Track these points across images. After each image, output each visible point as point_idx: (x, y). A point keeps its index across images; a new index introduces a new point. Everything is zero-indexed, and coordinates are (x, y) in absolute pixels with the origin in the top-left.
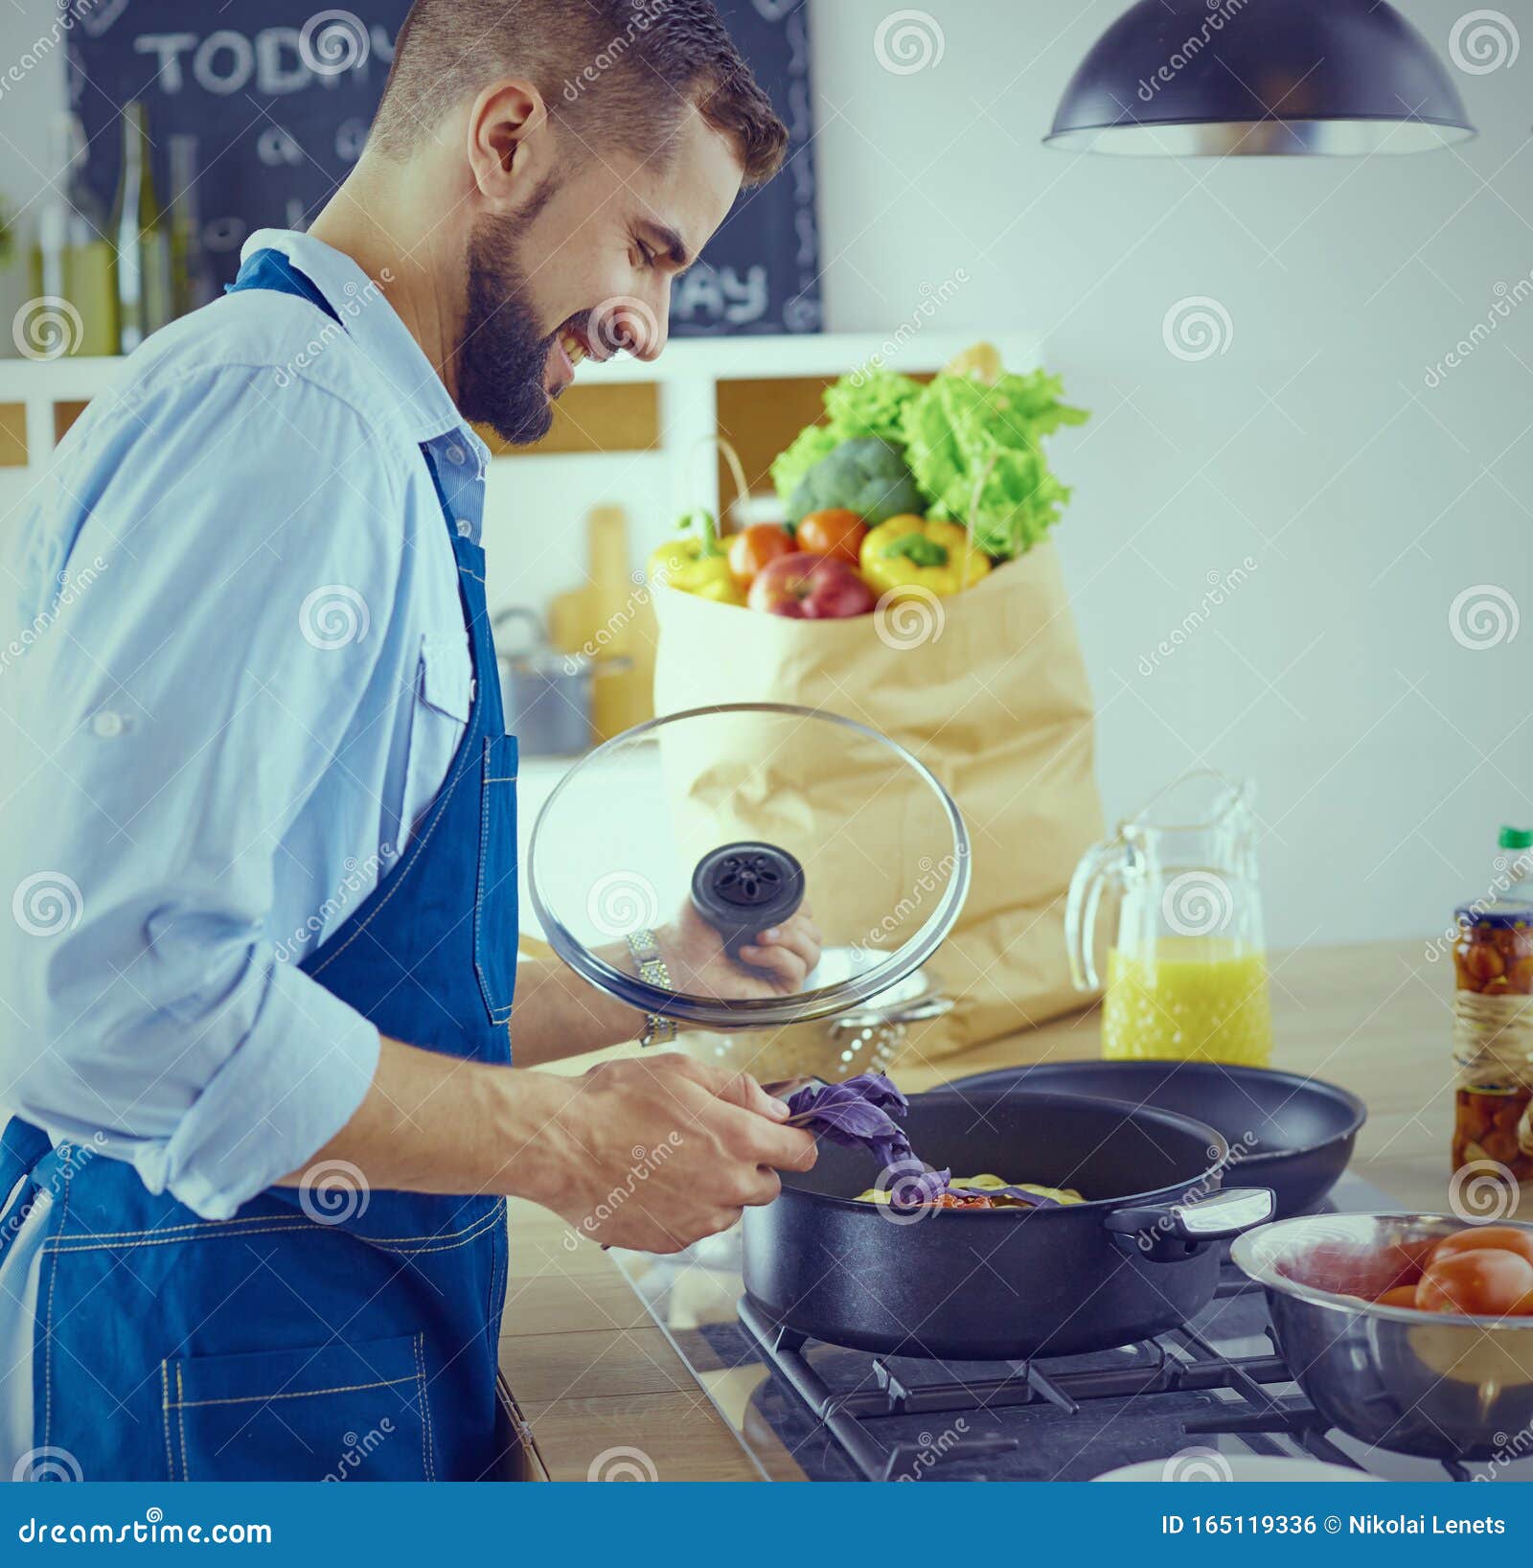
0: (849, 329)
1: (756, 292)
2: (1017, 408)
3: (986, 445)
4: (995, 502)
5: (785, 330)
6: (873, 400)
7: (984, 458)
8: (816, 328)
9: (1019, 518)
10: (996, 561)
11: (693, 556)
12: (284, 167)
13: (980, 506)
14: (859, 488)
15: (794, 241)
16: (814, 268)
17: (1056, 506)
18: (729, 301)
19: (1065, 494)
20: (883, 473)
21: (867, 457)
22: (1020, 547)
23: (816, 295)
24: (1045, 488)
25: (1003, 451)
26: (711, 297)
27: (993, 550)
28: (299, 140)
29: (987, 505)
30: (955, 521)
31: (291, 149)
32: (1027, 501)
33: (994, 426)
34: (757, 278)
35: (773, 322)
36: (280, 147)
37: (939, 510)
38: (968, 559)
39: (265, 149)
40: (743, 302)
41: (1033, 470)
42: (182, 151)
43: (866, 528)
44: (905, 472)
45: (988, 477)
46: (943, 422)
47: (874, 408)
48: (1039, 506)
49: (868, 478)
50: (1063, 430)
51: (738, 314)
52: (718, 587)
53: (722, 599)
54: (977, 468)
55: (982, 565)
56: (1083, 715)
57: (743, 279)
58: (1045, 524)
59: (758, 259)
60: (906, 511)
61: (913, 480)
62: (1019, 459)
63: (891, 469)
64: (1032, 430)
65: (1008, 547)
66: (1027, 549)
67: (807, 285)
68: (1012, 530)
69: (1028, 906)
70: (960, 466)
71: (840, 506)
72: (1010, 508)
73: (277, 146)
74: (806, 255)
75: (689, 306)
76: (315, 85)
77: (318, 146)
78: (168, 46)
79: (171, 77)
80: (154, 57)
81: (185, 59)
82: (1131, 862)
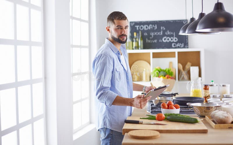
0: (191, 48)
1: (183, 45)
5: (185, 48)
8: (188, 48)
12: (146, 36)
15: (186, 41)
16: (188, 43)
18: (180, 46)
23: (188, 45)
26: (179, 46)
28: (148, 34)
31: (147, 34)
34: (183, 44)
35: (184, 47)
40: (182, 46)
51: (181, 47)
57: (182, 44)
59: (183, 43)
67: (187, 44)
73: (146, 34)
74: (187, 42)
75: (177, 46)
76: (149, 29)
77: (149, 34)
78: (137, 27)
79: (138, 29)
80: (136, 28)
81: (139, 27)
82: (192, 83)
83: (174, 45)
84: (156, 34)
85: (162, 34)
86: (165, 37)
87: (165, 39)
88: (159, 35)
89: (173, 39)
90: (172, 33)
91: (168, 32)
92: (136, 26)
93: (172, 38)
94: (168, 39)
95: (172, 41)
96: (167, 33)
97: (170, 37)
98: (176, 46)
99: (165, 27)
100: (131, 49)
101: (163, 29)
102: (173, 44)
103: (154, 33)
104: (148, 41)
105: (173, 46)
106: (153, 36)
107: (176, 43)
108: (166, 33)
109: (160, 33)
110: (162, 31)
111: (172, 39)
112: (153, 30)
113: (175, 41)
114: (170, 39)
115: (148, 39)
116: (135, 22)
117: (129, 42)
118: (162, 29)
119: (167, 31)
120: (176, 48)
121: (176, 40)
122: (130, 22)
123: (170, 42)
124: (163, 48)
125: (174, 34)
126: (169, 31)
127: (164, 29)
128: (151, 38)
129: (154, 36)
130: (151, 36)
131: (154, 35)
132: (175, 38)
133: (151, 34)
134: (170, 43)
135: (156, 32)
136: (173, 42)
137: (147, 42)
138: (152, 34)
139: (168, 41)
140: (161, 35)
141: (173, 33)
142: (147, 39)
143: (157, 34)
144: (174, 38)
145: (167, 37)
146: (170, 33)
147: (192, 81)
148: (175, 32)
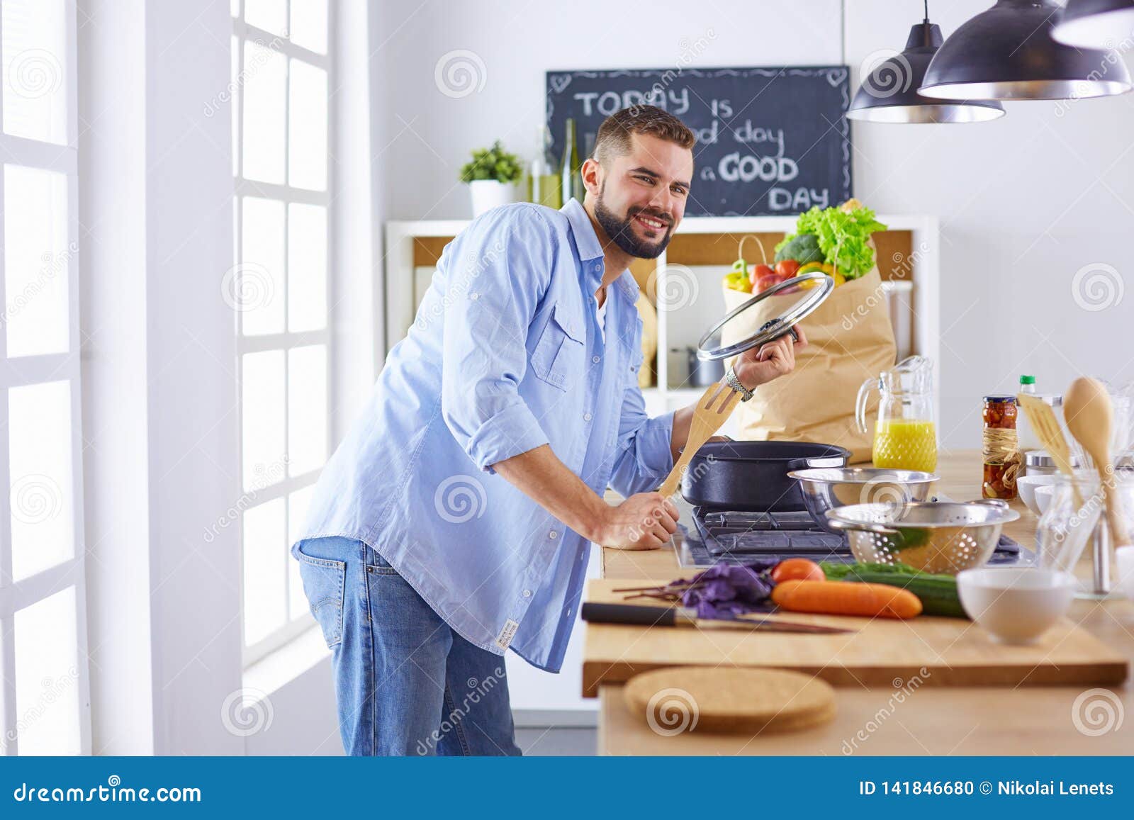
1: (825, 199)
2: (858, 223)
3: (842, 234)
4: (845, 254)
6: (810, 222)
7: (841, 239)
10: (848, 279)
11: (739, 278)
13: (838, 256)
14: (800, 252)
15: (842, 177)
16: (849, 190)
20: (809, 246)
21: (804, 241)
22: (858, 275)
25: (848, 236)
26: (806, 201)
27: (846, 274)
29: (841, 256)
30: (832, 264)
33: (848, 228)
34: (825, 192)
37: (828, 260)
40: (819, 203)
43: (798, 265)
44: (816, 246)
45: (841, 245)
46: (829, 227)
47: (810, 224)
49: (803, 248)
52: (742, 287)
53: (743, 291)
54: (839, 241)
55: (843, 280)
57: (819, 194)
59: (826, 186)
60: (816, 261)
61: (820, 250)
63: (812, 246)
65: (852, 273)
66: (861, 276)
67: (848, 196)
68: (853, 266)
70: (835, 242)
71: (792, 258)
72: (849, 257)
74: (846, 184)
75: (795, 206)
78: (587, 97)
79: (588, 109)
80: (582, 101)
81: (594, 103)
82: (882, 387)
83: (781, 199)
85: (714, 138)
86: (735, 157)
87: (730, 169)
89: (774, 167)
90: (767, 136)
91: (748, 127)
92: (578, 96)
93: (768, 160)
94: (749, 168)
95: (766, 177)
96: (743, 134)
97: (759, 157)
98: (788, 205)
99: (730, 105)
101: (721, 111)
102: (773, 194)
105: (773, 204)
107: (792, 187)
108: (737, 136)
109: (707, 136)
110: (715, 124)
111: (767, 169)
113: (783, 177)
114: (758, 169)
116: (571, 73)
118: (715, 112)
119: (743, 125)
120: (788, 212)
121: (787, 170)
122: (550, 75)
123: (758, 179)
124: (720, 212)
125: (781, 142)
126: (753, 128)
127: (730, 111)
132: (782, 162)
134: (760, 187)
136: (775, 183)
139: (748, 177)
140: (712, 147)
141: (775, 135)
144: (777, 162)
145: (741, 157)
146: (759, 135)
147: (883, 375)
148: (784, 132)
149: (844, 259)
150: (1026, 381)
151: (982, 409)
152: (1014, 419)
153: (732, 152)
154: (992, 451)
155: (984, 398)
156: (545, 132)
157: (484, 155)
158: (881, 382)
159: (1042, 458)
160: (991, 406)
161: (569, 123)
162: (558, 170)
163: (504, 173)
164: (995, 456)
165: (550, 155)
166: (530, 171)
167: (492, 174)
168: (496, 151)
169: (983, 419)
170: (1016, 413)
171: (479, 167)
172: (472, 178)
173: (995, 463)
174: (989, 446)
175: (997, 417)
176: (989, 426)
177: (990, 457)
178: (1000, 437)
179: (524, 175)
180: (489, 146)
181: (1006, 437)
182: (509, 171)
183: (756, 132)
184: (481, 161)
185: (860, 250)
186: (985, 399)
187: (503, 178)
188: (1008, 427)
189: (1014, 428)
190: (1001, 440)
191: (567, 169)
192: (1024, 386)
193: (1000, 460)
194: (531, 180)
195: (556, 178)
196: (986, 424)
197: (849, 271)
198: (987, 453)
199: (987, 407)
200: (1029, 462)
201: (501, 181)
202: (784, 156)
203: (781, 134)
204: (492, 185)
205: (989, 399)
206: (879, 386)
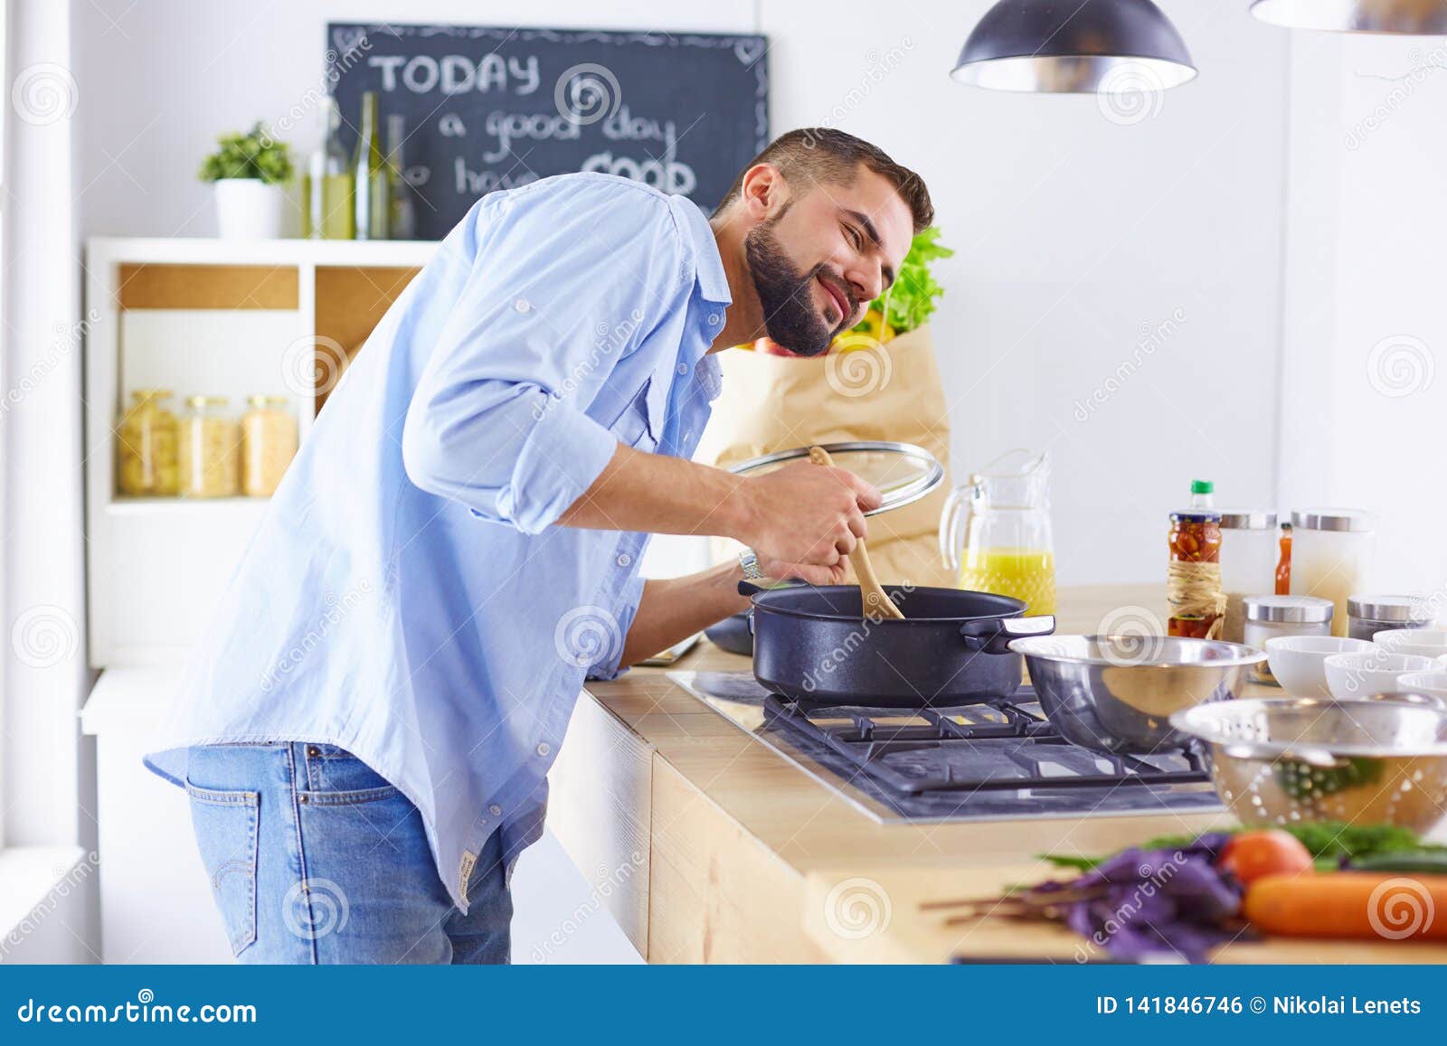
9: (913, 304)
10: (899, 331)
12: (455, 137)
17: (935, 301)
19: (941, 292)
22: (912, 325)
24: (930, 287)
27: (897, 325)
28: (465, 124)
29: (896, 295)
31: (459, 128)
32: (919, 295)
36: (452, 126)
38: (883, 328)
39: (444, 126)
41: (923, 275)
42: (396, 124)
48: (926, 299)
50: (938, 260)
55: (891, 333)
56: (942, 430)
58: (927, 312)
62: (915, 269)
64: (923, 255)
65: (905, 323)
66: (916, 327)
68: (909, 312)
69: (908, 538)
72: (909, 298)
73: (451, 125)
76: (475, 90)
77: (475, 126)
78: (388, 63)
79: (390, 82)
80: (380, 69)
81: (398, 72)
82: (978, 497)
84: (529, 126)
85: (574, 129)
86: (605, 158)
88: (552, 138)
89: (660, 177)
90: (650, 130)
91: (624, 118)
92: (375, 62)
93: (652, 165)
96: (617, 127)
97: (640, 161)
100: (336, 237)
103: (517, 126)
104: (468, 182)
106: (505, 145)
108: (608, 130)
109: (564, 127)
111: (650, 178)
112: (506, 99)
115: (468, 167)
116: (365, 27)
117: (326, 179)
119: (618, 114)
121: (679, 180)
122: (332, 27)
125: (671, 141)
126: (632, 116)
128: (490, 158)
129: (513, 140)
130: (494, 144)
131: (519, 134)
132: (674, 168)
133: (491, 129)
135: (529, 115)
137: (461, 185)
138: (503, 129)
140: (570, 141)
141: (662, 129)
142: (460, 166)
143: (540, 127)
144: (663, 169)
145: (614, 159)
146: (639, 129)
147: (977, 479)
148: (676, 125)
149: (901, 300)
150: (1201, 488)
151: (1166, 532)
152: (1217, 547)
153: (599, 152)
154: (1186, 598)
155: (1171, 516)
156: (330, 114)
157: (240, 142)
158: (977, 490)
159: (1275, 609)
160: (1184, 529)
161: (368, 100)
162: (350, 168)
163: (270, 170)
164: (1191, 606)
165: (337, 146)
166: (306, 167)
167: (252, 171)
168: (254, 136)
169: (1168, 549)
170: (1219, 539)
171: (232, 159)
172: (221, 176)
173: (1190, 616)
174: (1181, 590)
175: (1194, 544)
176: (1180, 559)
177: (1184, 607)
178: (1199, 576)
179: (298, 174)
180: (244, 129)
181: (1208, 575)
182: (277, 167)
183: (636, 123)
184: (236, 150)
185: (924, 286)
186: (1175, 518)
187: (268, 177)
188: (1210, 560)
189: (1217, 562)
190: (1201, 580)
191: (363, 169)
192: (1197, 497)
193: (1200, 612)
194: (308, 183)
195: (344, 182)
196: (1176, 556)
197: (902, 320)
198: (1177, 600)
199: (1178, 529)
200: (1253, 613)
201: (265, 181)
202: (678, 159)
203: (671, 129)
204: (253, 185)
205: (1182, 518)
206: (973, 496)
